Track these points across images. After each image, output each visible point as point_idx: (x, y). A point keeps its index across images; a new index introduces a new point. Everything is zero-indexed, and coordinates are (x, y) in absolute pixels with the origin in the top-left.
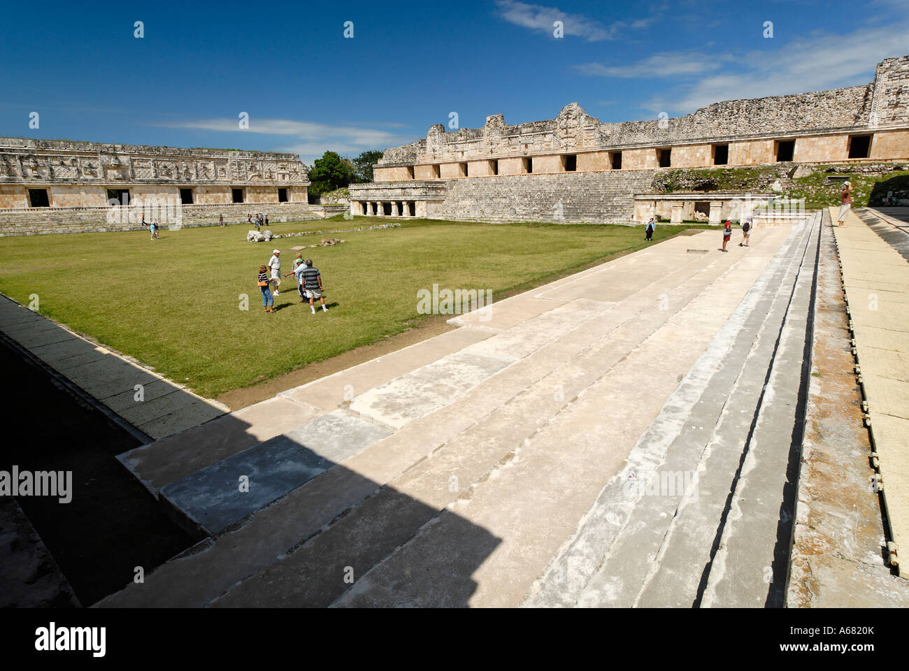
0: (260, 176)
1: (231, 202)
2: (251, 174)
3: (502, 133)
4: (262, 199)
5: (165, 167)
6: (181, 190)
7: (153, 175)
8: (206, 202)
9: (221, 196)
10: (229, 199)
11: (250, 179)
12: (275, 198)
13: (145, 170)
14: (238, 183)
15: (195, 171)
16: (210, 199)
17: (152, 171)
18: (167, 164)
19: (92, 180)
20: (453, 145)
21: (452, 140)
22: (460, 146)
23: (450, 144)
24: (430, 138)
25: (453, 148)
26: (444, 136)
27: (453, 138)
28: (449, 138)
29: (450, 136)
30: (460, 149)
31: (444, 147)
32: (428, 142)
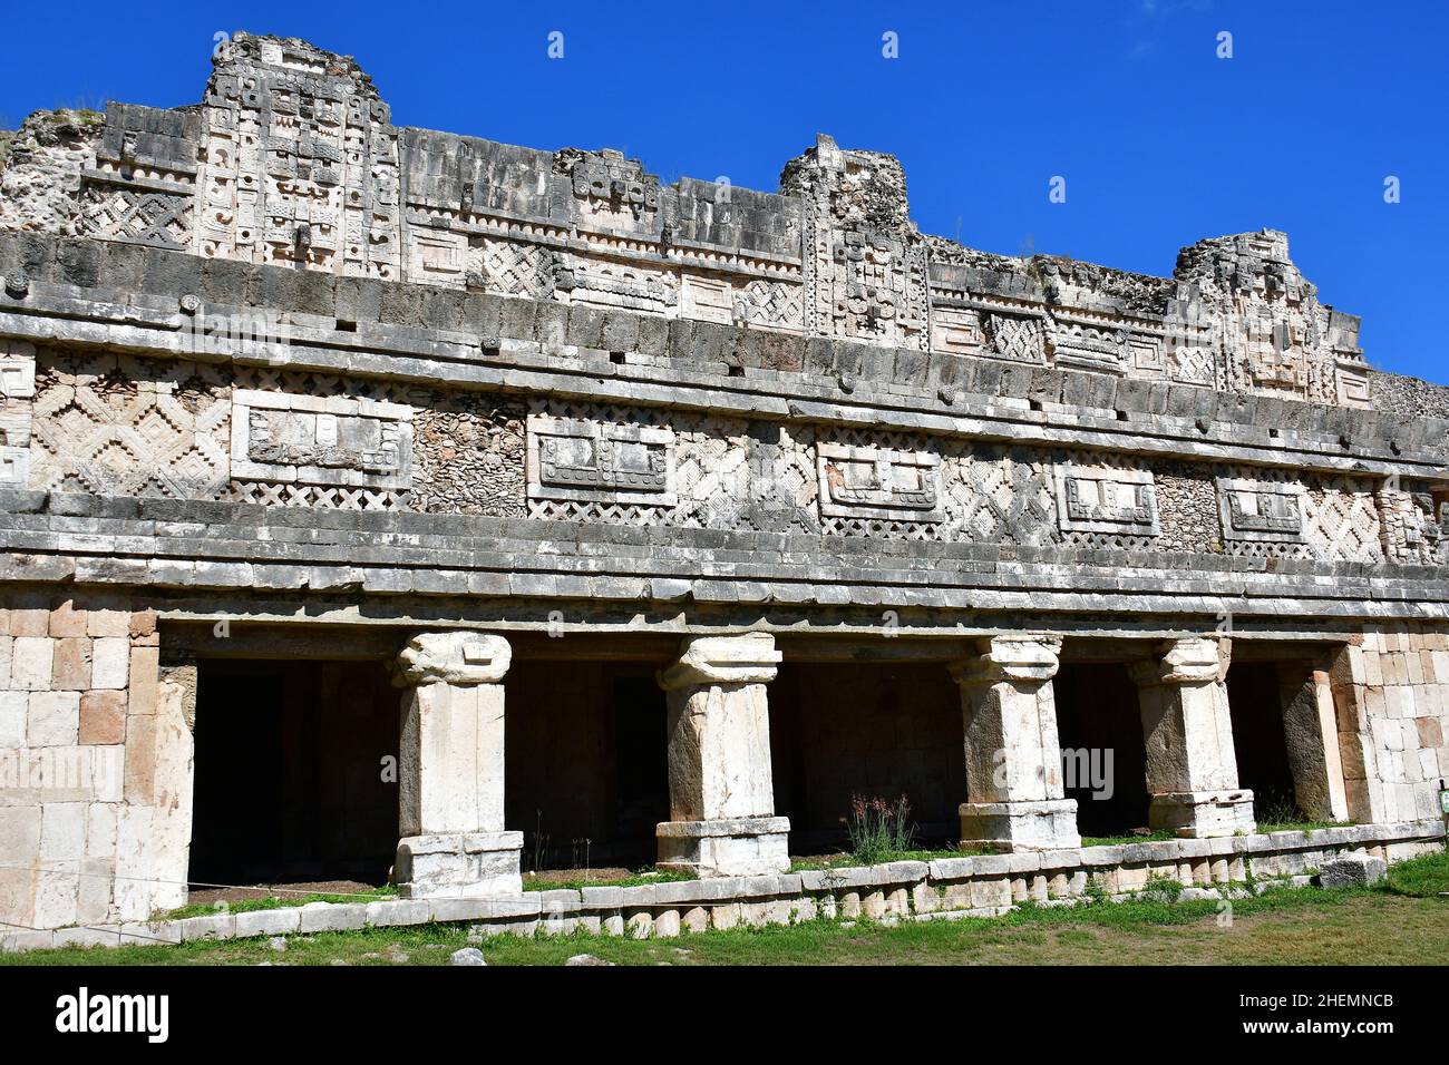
20: (526, 251)
21: (514, 207)
22: (593, 271)
23: (496, 239)
24: (248, 128)
25: (528, 275)
26: (433, 158)
27: (523, 195)
28: (485, 187)
29: (501, 173)
30: (594, 296)
31: (425, 243)
32: (213, 156)
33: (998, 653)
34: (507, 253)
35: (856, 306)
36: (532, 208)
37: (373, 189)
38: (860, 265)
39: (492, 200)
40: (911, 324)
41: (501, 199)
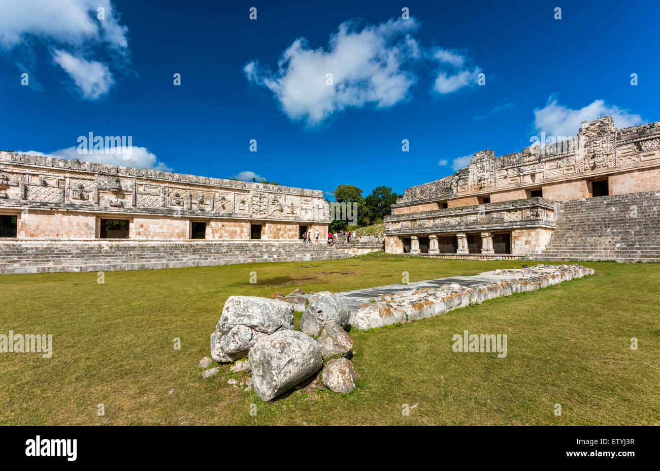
0: (282, 211)
1: (248, 238)
2: (273, 208)
3: (618, 139)
4: (282, 235)
5: (177, 196)
6: (193, 223)
7: (161, 204)
8: (220, 237)
9: (238, 232)
10: (246, 234)
11: (272, 212)
12: (296, 235)
13: (152, 197)
14: (257, 217)
15: (212, 201)
16: (225, 235)
17: (160, 199)
18: (181, 192)
19: (81, 206)
20: (515, 169)
21: (513, 162)
22: (527, 168)
23: (509, 168)
24: (475, 166)
25: (515, 172)
26: (499, 160)
27: (514, 160)
28: (508, 161)
29: (510, 158)
30: (527, 172)
31: (498, 173)
32: (471, 171)
33: (457, 235)
34: (512, 170)
35: (590, 155)
36: (517, 161)
37: (491, 168)
38: (592, 146)
39: (509, 163)
40: (609, 153)
41: (511, 162)
